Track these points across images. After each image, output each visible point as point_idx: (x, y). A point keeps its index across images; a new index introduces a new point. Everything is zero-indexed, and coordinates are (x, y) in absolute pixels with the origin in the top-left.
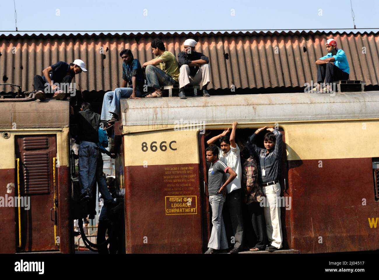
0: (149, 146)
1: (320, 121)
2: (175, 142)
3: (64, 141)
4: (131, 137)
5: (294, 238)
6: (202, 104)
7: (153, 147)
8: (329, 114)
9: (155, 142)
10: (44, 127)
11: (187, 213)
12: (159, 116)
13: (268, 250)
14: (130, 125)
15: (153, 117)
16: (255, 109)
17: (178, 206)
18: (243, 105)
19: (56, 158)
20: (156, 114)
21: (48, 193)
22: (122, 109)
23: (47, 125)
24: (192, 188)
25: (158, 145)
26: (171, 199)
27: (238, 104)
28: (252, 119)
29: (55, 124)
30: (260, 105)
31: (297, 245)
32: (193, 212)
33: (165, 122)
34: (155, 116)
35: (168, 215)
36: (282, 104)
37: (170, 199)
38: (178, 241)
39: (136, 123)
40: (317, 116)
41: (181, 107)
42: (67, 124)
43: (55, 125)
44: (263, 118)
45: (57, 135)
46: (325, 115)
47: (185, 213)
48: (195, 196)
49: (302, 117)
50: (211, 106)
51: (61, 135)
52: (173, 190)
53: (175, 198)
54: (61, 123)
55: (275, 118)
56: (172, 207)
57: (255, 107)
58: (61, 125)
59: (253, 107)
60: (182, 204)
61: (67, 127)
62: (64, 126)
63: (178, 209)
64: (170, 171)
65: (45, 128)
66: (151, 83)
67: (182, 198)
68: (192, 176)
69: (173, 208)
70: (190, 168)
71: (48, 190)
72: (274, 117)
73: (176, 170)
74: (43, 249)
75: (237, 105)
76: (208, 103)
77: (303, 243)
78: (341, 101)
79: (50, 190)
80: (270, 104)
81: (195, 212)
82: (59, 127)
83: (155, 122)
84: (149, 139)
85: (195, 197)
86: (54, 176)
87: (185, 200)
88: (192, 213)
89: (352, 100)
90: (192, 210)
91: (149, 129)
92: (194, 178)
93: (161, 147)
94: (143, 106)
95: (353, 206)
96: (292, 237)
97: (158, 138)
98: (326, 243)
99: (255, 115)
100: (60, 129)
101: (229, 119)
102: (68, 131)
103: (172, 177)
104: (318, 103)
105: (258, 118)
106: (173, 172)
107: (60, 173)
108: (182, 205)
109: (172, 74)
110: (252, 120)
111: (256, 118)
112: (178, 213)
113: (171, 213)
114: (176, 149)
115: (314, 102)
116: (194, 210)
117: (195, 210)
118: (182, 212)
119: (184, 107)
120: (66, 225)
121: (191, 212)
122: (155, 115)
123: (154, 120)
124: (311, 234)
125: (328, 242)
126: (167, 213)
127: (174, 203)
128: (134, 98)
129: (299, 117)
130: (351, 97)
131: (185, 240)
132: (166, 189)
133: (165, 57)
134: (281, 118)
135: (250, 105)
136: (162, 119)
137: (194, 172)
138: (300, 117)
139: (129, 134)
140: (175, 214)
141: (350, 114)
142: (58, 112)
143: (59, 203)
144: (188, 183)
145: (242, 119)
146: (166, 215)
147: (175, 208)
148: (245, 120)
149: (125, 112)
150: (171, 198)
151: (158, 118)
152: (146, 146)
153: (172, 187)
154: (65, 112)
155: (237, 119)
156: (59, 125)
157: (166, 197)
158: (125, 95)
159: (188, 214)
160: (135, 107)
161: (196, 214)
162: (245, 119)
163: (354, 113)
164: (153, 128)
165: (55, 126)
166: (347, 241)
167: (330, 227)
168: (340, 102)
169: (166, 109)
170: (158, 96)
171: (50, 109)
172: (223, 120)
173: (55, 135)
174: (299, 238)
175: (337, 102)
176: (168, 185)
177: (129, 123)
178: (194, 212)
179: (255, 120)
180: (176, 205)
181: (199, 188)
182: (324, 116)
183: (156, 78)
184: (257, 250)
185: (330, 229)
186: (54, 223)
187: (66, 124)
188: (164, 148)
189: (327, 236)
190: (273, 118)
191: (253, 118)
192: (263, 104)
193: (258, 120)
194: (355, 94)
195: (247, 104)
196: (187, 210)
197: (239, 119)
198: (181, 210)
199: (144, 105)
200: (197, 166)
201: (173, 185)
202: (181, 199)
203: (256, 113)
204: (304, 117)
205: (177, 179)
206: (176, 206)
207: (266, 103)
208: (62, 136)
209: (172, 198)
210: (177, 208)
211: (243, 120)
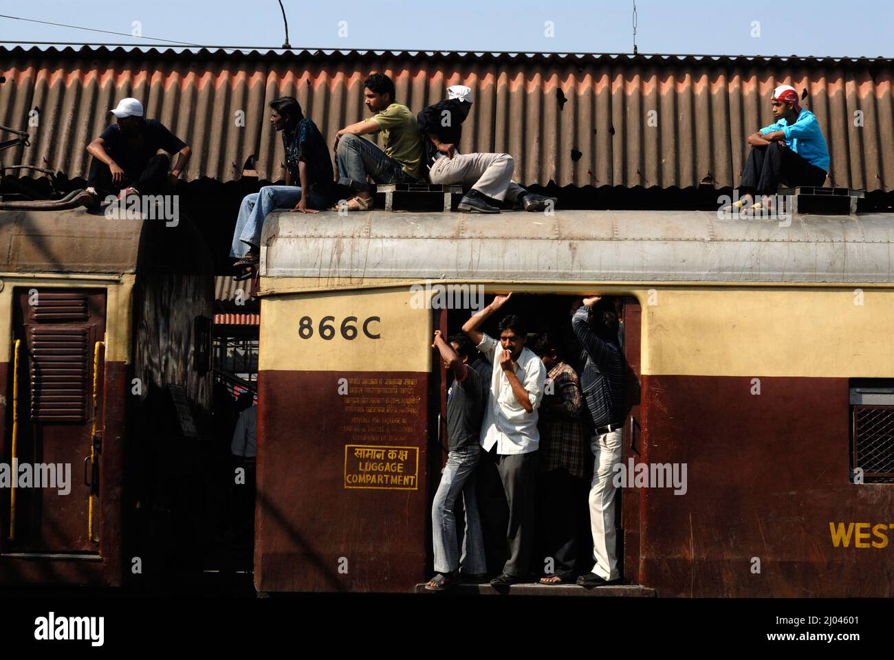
0: (315, 326)
1: (728, 283)
2: (377, 319)
3: (123, 306)
4: (276, 303)
5: (646, 559)
6: (452, 233)
7: (326, 330)
8: (751, 268)
9: (332, 318)
10: (80, 270)
11: (394, 485)
12: (345, 256)
13: (582, 583)
14: (275, 275)
15: (332, 258)
16: (575, 249)
17: (373, 470)
18: (548, 239)
19: (103, 343)
20: (339, 253)
21: (84, 423)
22: (264, 238)
23: (87, 267)
24: (409, 430)
25: (337, 325)
26: (360, 452)
27: (535, 236)
28: (564, 274)
29: (104, 265)
30: (588, 239)
31: (652, 577)
32: (409, 486)
33: (357, 271)
34: (335, 257)
35: (351, 487)
36: (641, 239)
37: (358, 452)
38: (371, 550)
39: (291, 272)
40: (725, 273)
41: (399, 237)
42: (131, 267)
43: (105, 268)
44: (591, 271)
45: (108, 290)
46: (742, 271)
47: (389, 485)
48: (415, 448)
49: (685, 272)
50: (472, 238)
51: (117, 291)
52: (364, 430)
53: (369, 450)
54: (119, 263)
55: (618, 273)
56: (360, 469)
57: (575, 245)
58: (119, 268)
59: (570, 245)
60: (385, 465)
61: (132, 274)
62: (125, 272)
63: (374, 476)
64: (359, 386)
65: (81, 273)
66: (347, 177)
67: (384, 451)
68: (413, 400)
69: (362, 473)
70: (409, 383)
71: (82, 414)
72: (618, 269)
73: (375, 386)
74: (64, 548)
75: (533, 238)
76: (466, 229)
77: (666, 571)
78: (786, 238)
79: (86, 415)
80: (611, 239)
81: (414, 486)
82: (112, 273)
83: (335, 272)
84: (316, 309)
85: (416, 450)
86: (95, 385)
87: (391, 455)
88: (406, 486)
89: (813, 237)
90: (406, 479)
91: (319, 286)
92: (414, 405)
93: (344, 330)
94: (312, 232)
95: (794, 493)
96: (642, 557)
97: (339, 308)
98: (723, 576)
99: (573, 262)
100: (116, 278)
101: (509, 271)
102: (134, 282)
103: (364, 402)
104: (730, 240)
105: (578, 271)
106: (368, 390)
107: (109, 379)
108: (383, 467)
109: (400, 157)
110: (563, 276)
111: (575, 271)
112: (374, 485)
113: (357, 484)
114: (378, 337)
115: (719, 238)
116: (410, 479)
117: (414, 480)
118: (382, 482)
119: (407, 237)
120: (115, 497)
121: (404, 484)
122: (337, 253)
123: (333, 265)
124: (687, 552)
125: (727, 573)
126: (348, 484)
127: (364, 460)
128: (302, 210)
129: (678, 272)
130: (814, 229)
131: (385, 549)
132: (349, 429)
133: (388, 119)
134: (633, 274)
135: (564, 239)
136: (352, 265)
137: (416, 391)
138: (681, 272)
139: (272, 296)
140: (365, 488)
141: (803, 271)
142: (116, 238)
143: (103, 445)
144: (401, 416)
145: (540, 271)
146: (346, 487)
147: (367, 473)
148: (547, 275)
149: (268, 245)
150: (358, 450)
151: (341, 262)
152: (309, 326)
153: (362, 425)
154: (129, 239)
155: (529, 271)
156: (113, 267)
157: (347, 446)
158: (282, 204)
159: (397, 488)
160: (292, 235)
161: (416, 489)
162: (546, 273)
163: (815, 270)
164: (329, 284)
165: (104, 271)
166: (773, 573)
167: (734, 537)
168: (783, 241)
169: (363, 242)
170: (362, 207)
171: (98, 231)
172: (494, 272)
173: (104, 291)
174: (657, 559)
175: (776, 241)
176: (354, 420)
177: (274, 271)
178: (412, 484)
179: (571, 275)
180: (371, 467)
181: (426, 431)
182: (740, 273)
183: (359, 166)
184: (557, 583)
185: (735, 543)
186: (88, 489)
187: (130, 265)
188: (350, 333)
189: (725, 558)
190: (616, 272)
191: (567, 271)
192: (595, 239)
193: (579, 276)
194: (826, 222)
195: (557, 236)
196: (395, 480)
197: (534, 272)
198: (380, 479)
199: (316, 230)
200: (425, 378)
201: (365, 420)
202: (381, 452)
203: (576, 258)
204: (690, 273)
205: (376, 405)
206: (370, 469)
207: (603, 235)
208: (120, 292)
209: (361, 450)
210: (371, 473)
211: (542, 273)
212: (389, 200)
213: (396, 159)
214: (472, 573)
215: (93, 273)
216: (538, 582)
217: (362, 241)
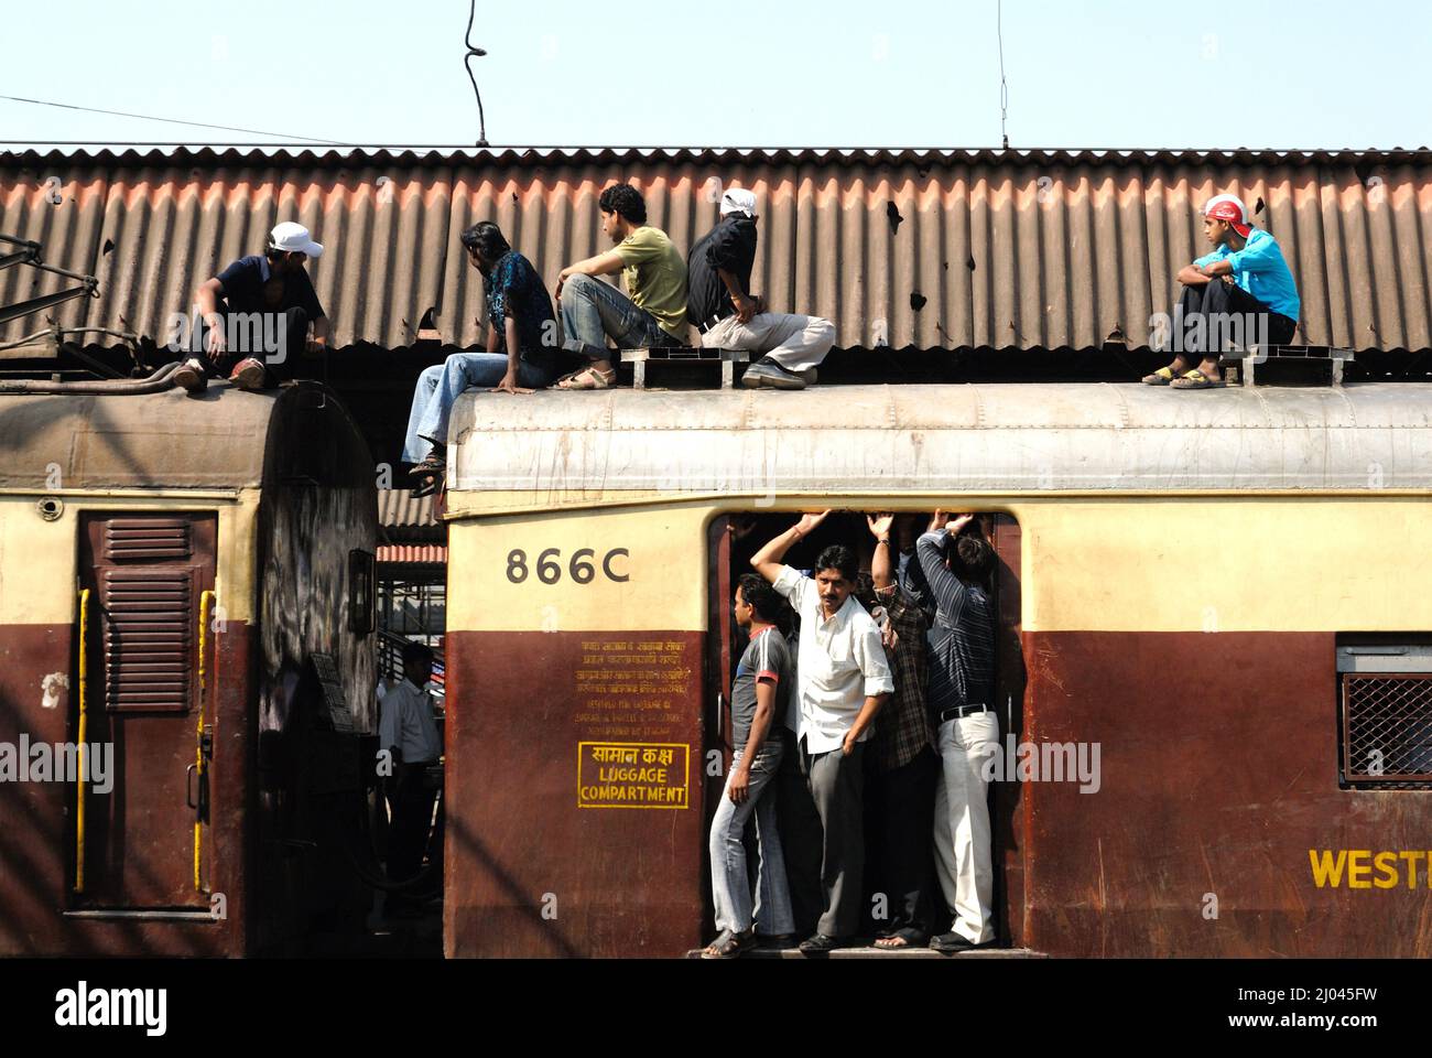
0: (532, 564)
1: (1151, 492)
2: (624, 552)
3: (243, 537)
4: (473, 530)
5: (1034, 910)
6: (735, 421)
7: (547, 570)
8: (1186, 468)
9: (556, 552)
10: (178, 484)
11: (653, 802)
12: (575, 459)
13: (938, 947)
14: (470, 487)
15: (555, 462)
16: (920, 443)
17: (621, 779)
18: (879, 428)
19: (213, 593)
20: (566, 453)
21: (184, 713)
22: (452, 432)
23: (188, 479)
24: (674, 718)
25: (564, 561)
26: (600, 752)
27: (859, 423)
28: (904, 480)
29: (213, 475)
30: (939, 428)
31: (1042, 936)
32: (676, 802)
33: (593, 481)
34: (560, 461)
35: (588, 806)
36: (1020, 427)
37: (597, 754)
38: (619, 899)
39: (494, 483)
40: (1146, 476)
41: (656, 428)
42: (254, 479)
43: (213, 480)
44: (944, 476)
45: (220, 514)
46: (1172, 473)
47: (646, 802)
48: (683, 745)
49: (1087, 476)
50: (764, 428)
51: (234, 515)
52: (607, 720)
53: (614, 749)
54: (236, 472)
55: (987, 479)
56: (602, 779)
57: (920, 437)
58: (236, 480)
59: (913, 437)
60: (638, 772)
61: (255, 488)
62: (246, 485)
63: (622, 789)
64: (599, 653)
65: (179, 488)
66: (576, 339)
67: (636, 750)
68: (679, 674)
69: (604, 784)
70: (673, 647)
71: (183, 700)
72: (986, 473)
73: (621, 652)
74: (158, 902)
75: (856, 428)
76: (756, 417)
77: (1064, 927)
78: (1237, 422)
79: (189, 701)
80: (974, 428)
81: (683, 803)
82: (226, 488)
83: (560, 482)
84: (533, 539)
85: (685, 748)
86: (201, 656)
87: (647, 757)
88: (671, 803)
89: (1277, 421)
90: (671, 793)
91: (536, 504)
92: (682, 682)
93: (574, 569)
94: (524, 422)
95: (1255, 806)
96: (1028, 906)
97: (567, 536)
98: (1150, 933)
99: (917, 464)
100: (231, 494)
101: (820, 477)
102: (258, 500)
103: (605, 677)
104: (1153, 427)
105: (926, 476)
106: (612, 659)
107: (222, 646)
108: (635, 775)
109: (656, 307)
110: (903, 483)
111: (921, 476)
112: (622, 802)
113: (596, 802)
114: (625, 579)
115: (1136, 423)
116: (677, 793)
117: (683, 793)
118: (635, 798)
119: (667, 428)
120: (233, 825)
121: (668, 799)
122: (563, 454)
123: (557, 470)
124: (1095, 898)
125: (1157, 929)
126: (583, 802)
127: (607, 765)
128: (509, 389)
129: (1075, 476)
130: (1279, 408)
131: (642, 897)
132: (584, 718)
133: (636, 249)
134: (1008, 480)
135: (904, 428)
136: (585, 472)
137: (685, 659)
138: (1081, 476)
139: (466, 519)
140: (609, 806)
141: (1264, 472)
142: (230, 436)
143: (214, 746)
144: (662, 697)
145: (868, 476)
146: (580, 806)
147: (612, 784)
148: (878, 482)
149: (458, 443)
150: (597, 749)
151: (568, 468)
152: (522, 565)
153: (604, 712)
154: (251, 436)
155: (851, 477)
156: (227, 479)
157: (580, 744)
158: (480, 380)
159: (657, 807)
160: (495, 426)
161: (686, 807)
162: (877, 480)
163: (1282, 469)
164: (551, 500)
165: (213, 484)
166: (1225, 928)
167: (1166, 874)
168: (1233, 427)
169: (602, 435)
170: (598, 384)
171: (203, 424)
172: (799, 480)
173: (214, 515)
174: (1051, 908)
175: (1222, 427)
176: (591, 704)
177: (467, 483)
178: (679, 799)
179: (915, 482)
180: (616, 774)
181: (699, 719)
182: (1168, 476)
183: (595, 322)
184: (900, 946)
185: (1167, 882)
186: (194, 813)
187: (252, 475)
188: (583, 573)
189: (1153, 907)
190: (982, 476)
191: (909, 476)
192: (950, 428)
193: (926, 483)
194: (1297, 398)
195: (894, 424)
196: (654, 794)
197: (859, 479)
198: (632, 793)
199: (530, 419)
200: (696, 641)
201: (607, 705)
202: (632, 753)
203: (923, 457)
204: (1094, 476)
205: (624, 681)
206: (616, 778)
207: (961, 421)
208: (238, 516)
209: (603, 749)
210: (618, 784)
211: (871, 480)
212: (639, 373)
213: (650, 311)
214: (772, 933)
215: (196, 487)
216: (872, 945)
217: (599, 434)
